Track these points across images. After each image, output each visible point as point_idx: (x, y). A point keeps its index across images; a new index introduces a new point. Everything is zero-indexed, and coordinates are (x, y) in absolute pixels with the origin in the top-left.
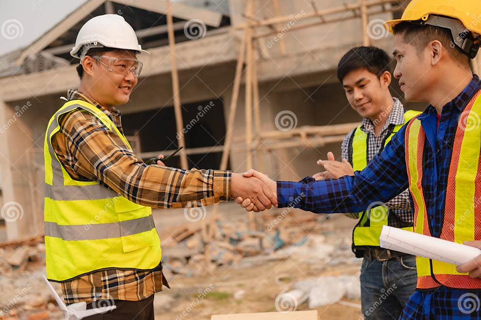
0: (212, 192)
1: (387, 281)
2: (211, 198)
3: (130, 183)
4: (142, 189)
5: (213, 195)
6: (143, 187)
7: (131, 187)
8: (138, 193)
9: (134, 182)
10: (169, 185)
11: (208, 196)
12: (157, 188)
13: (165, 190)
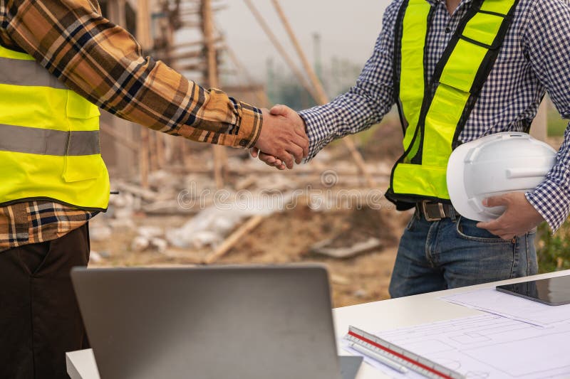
0: (238, 128)
1: (430, 252)
2: (233, 137)
3: (134, 72)
4: (147, 90)
5: (237, 133)
6: (150, 86)
7: (133, 79)
8: (139, 92)
9: (139, 74)
10: (188, 97)
11: (230, 133)
12: (170, 96)
13: (180, 104)
